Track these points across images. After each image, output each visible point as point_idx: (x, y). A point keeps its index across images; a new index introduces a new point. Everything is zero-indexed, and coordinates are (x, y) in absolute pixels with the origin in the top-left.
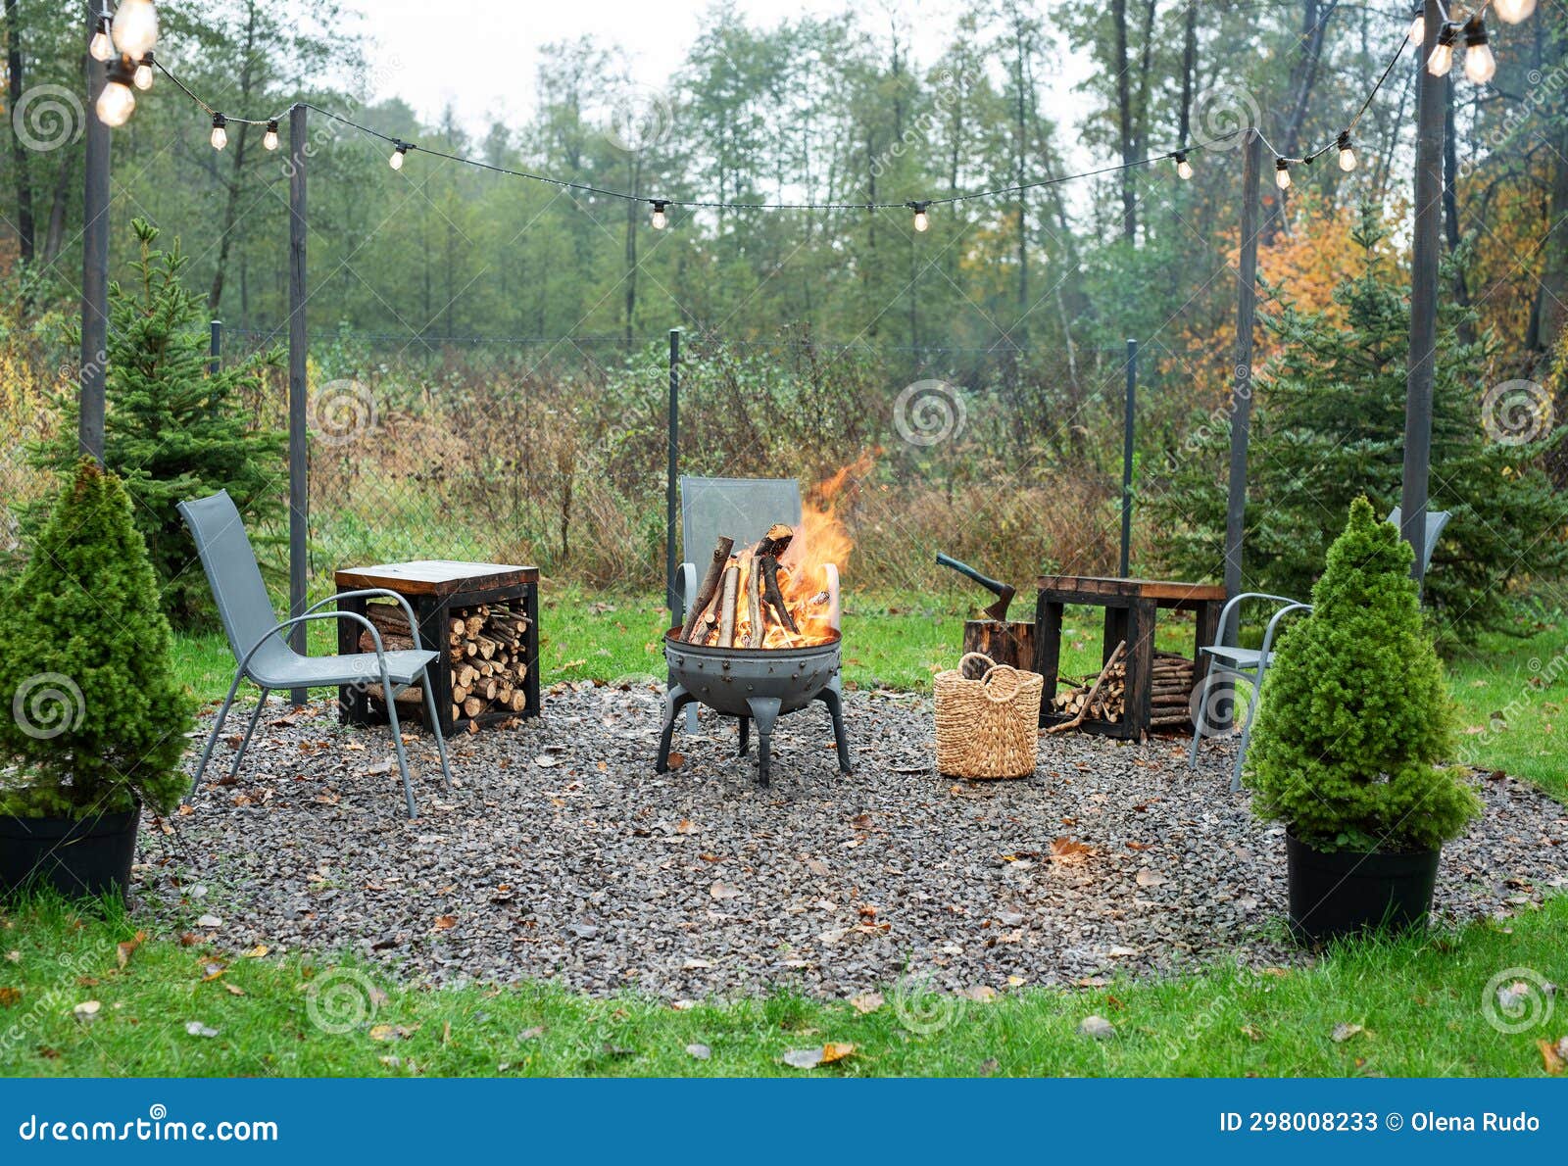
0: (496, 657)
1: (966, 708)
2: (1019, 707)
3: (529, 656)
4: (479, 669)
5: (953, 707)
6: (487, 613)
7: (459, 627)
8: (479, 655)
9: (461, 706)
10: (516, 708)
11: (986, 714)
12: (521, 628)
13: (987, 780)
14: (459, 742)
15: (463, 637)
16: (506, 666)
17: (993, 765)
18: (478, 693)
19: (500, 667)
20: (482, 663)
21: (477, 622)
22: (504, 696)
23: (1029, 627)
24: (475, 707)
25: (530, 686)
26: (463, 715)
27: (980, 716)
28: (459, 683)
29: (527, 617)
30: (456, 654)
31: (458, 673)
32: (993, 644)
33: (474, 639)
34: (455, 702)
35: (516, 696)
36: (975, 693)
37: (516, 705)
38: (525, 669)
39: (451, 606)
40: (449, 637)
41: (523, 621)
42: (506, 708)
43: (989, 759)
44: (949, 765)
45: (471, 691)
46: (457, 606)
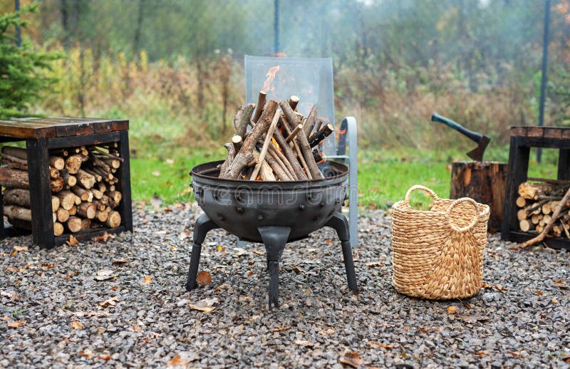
0: (96, 186)
1: (430, 237)
2: (476, 235)
3: (123, 186)
5: (417, 236)
6: (85, 153)
7: (59, 164)
8: (79, 185)
10: (112, 225)
11: (449, 242)
12: (116, 165)
13: (447, 300)
14: (55, 253)
15: (63, 173)
16: (105, 193)
17: (453, 288)
18: (79, 214)
20: (82, 191)
21: (77, 161)
22: (102, 217)
23: (501, 167)
24: (76, 225)
25: (125, 209)
26: (67, 231)
27: (444, 244)
28: (61, 206)
29: (120, 156)
30: (57, 184)
31: (61, 199)
32: (473, 178)
33: (74, 172)
34: (57, 221)
35: (113, 216)
36: (440, 223)
37: (112, 223)
38: (120, 196)
39: (50, 147)
40: (50, 172)
41: (117, 160)
42: (105, 226)
43: (451, 282)
44: (412, 287)
45: (74, 212)
46: (56, 147)
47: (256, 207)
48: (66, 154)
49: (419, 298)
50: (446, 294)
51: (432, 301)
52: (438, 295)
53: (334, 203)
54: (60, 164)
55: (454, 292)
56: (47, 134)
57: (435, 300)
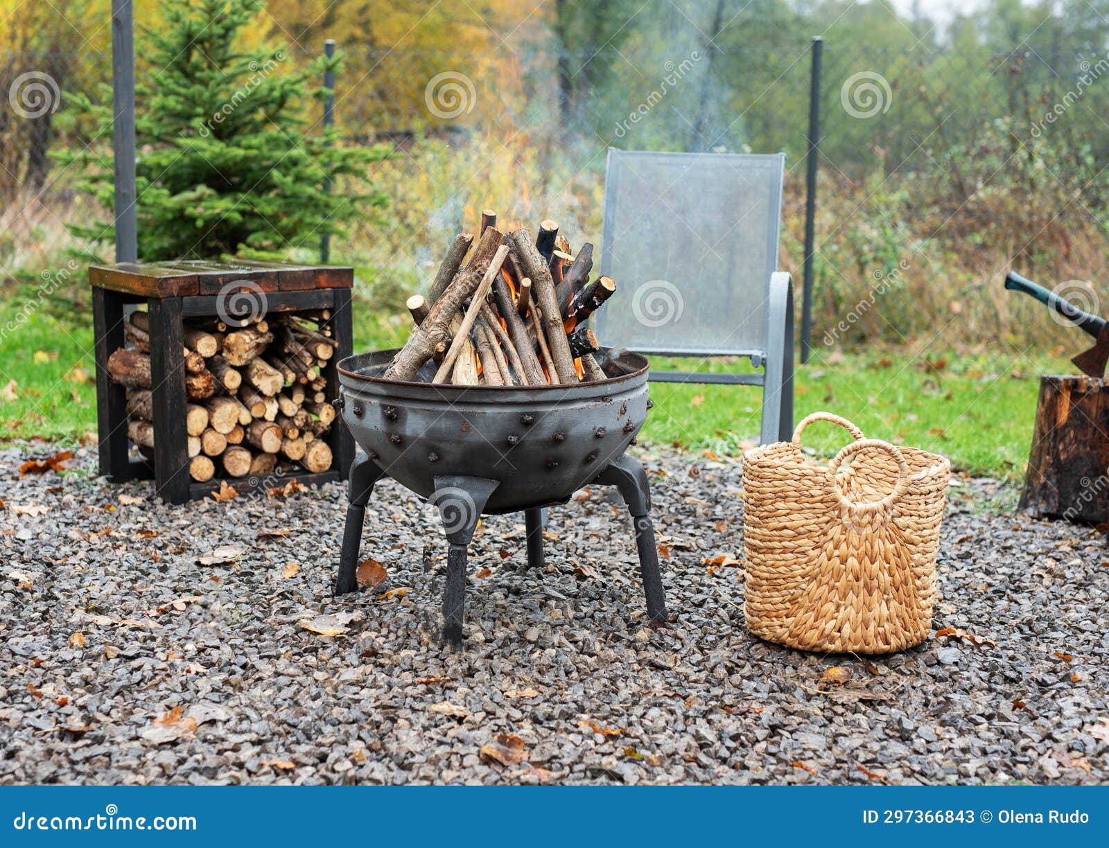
4: (249, 409)
5: (773, 514)
6: (265, 329)
7: (206, 345)
10: (312, 467)
11: (836, 532)
12: (324, 352)
15: (212, 364)
16: (303, 406)
17: (847, 630)
22: (294, 450)
24: (241, 463)
25: (340, 438)
26: (221, 471)
27: (825, 534)
28: (210, 426)
29: (332, 337)
30: (198, 383)
31: (211, 412)
33: (238, 364)
34: (202, 453)
35: (314, 450)
36: (816, 491)
37: (312, 464)
38: (332, 412)
39: (187, 312)
40: (186, 359)
41: (327, 343)
43: (841, 615)
44: (765, 622)
45: (238, 438)
46: (199, 313)
47: (422, 434)
48: (222, 328)
49: (778, 646)
50: (832, 641)
51: (804, 654)
52: (814, 641)
53: (591, 437)
54: (209, 346)
56: (181, 288)
57: (811, 653)
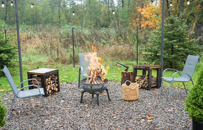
0: (53, 83)
1: (128, 90)
2: (136, 89)
3: (58, 83)
4: (50, 85)
6: (51, 77)
8: (50, 83)
9: (48, 92)
10: (56, 91)
11: (131, 91)
13: (131, 101)
14: (48, 98)
16: (55, 84)
18: (50, 89)
19: (54, 85)
20: (51, 84)
21: (50, 78)
22: (54, 89)
24: (50, 91)
28: (47, 88)
29: (57, 77)
30: (47, 84)
32: (126, 75)
33: (49, 81)
35: (56, 89)
38: (57, 85)
40: (46, 82)
42: (55, 91)
44: (125, 99)
46: (46, 76)
48: (48, 77)
54: (47, 80)
55: (132, 99)
